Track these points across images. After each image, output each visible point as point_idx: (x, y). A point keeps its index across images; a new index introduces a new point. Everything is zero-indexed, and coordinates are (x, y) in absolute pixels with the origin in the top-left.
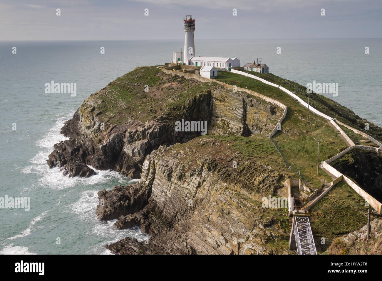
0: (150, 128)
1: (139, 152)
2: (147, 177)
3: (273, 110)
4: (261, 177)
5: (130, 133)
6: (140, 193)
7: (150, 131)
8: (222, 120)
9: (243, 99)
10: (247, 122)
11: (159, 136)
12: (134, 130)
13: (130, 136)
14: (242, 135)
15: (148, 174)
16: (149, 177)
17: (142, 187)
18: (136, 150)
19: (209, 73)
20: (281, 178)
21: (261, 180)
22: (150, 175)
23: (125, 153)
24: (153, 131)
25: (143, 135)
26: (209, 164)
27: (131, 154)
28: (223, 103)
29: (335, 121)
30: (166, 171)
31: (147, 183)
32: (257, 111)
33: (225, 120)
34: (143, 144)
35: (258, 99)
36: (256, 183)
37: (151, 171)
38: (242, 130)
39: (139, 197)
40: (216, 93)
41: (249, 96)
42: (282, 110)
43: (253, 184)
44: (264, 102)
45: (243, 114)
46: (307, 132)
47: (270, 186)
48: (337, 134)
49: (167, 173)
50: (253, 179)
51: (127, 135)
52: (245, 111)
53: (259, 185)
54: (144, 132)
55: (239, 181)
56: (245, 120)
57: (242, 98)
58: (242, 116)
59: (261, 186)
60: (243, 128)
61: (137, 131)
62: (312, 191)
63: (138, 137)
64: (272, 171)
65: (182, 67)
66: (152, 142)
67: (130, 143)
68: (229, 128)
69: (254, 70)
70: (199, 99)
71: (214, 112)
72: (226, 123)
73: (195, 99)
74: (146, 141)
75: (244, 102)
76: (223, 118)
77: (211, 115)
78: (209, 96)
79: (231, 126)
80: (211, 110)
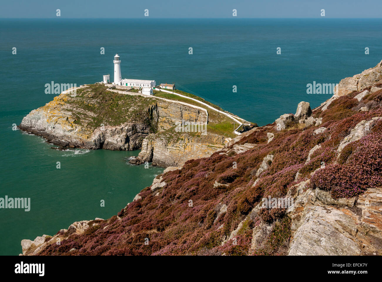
1: (121, 140)
3: (199, 112)
5: (111, 131)
7: (126, 128)
11: (132, 130)
12: (114, 129)
15: (147, 148)
17: (144, 155)
18: (118, 140)
19: (150, 92)
20: (223, 138)
21: (216, 140)
24: (128, 128)
25: (122, 131)
27: (115, 142)
28: (166, 109)
29: (228, 114)
30: (163, 144)
31: (148, 152)
32: (189, 112)
33: (169, 118)
34: (123, 136)
35: (190, 107)
36: (214, 141)
37: (149, 146)
40: (160, 104)
41: (184, 106)
42: (205, 112)
44: (193, 108)
45: (181, 115)
48: (233, 121)
49: (165, 145)
50: (213, 140)
51: (109, 132)
52: (182, 113)
54: (122, 129)
56: (182, 118)
57: (179, 107)
59: (217, 142)
61: (116, 129)
63: (118, 132)
64: (218, 136)
65: (117, 87)
66: (128, 134)
67: (111, 136)
68: (172, 122)
69: (168, 88)
70: (151, 108)
71: (160, 114)
72: (169, 120)
73: (149, 108)
74: (124, 134)
75: (181, 108)
76: (167, 117)
77: (158, 116)
78: (156, 106)
79: (173, 121)
80: (158, 113)
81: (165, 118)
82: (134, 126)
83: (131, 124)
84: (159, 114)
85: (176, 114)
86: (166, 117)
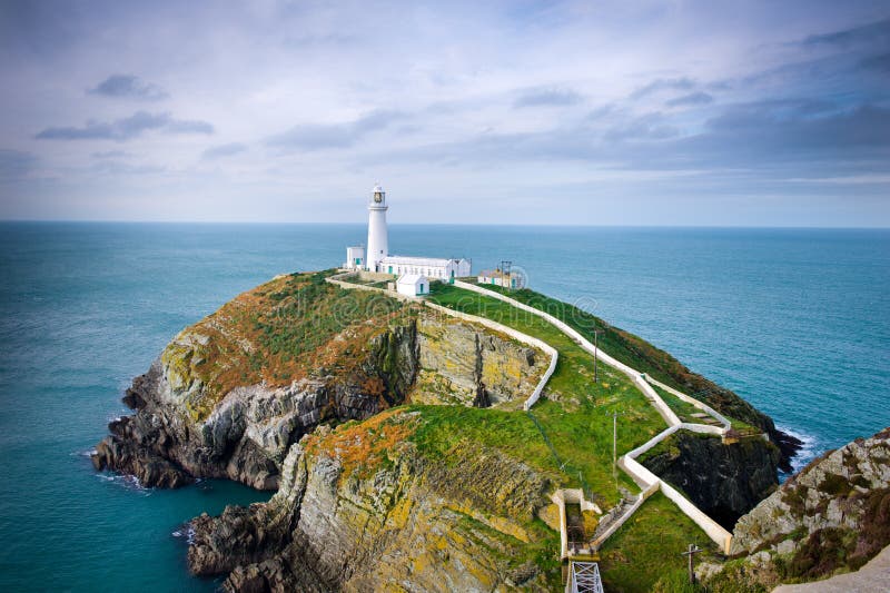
0: (300, 392)
1: (276, 438)
2: (291, 487)
3: (532, 357)
4: (510, 486)
5: (260, 402)
6: (277, 518)
7: (299, 397)
8: (438, 376)
9: (477, 336)
10: (483, 379)
11: (317, 406)
12: (268, 396)
13: (261, 407)
14: (475, 404)
15: (293, 481)
16: (296, 488)
17: (280, 507)
18: (271, 434)
19: (414, 288)
20: (547, 486)
21: (509, 492)
22: (298, 482)
23: (248, 440)
24: (305, 397)
25: (286, 405)
26: (411, 461)
27: (261, 443)
28: (438, 344)
29: (644, 377)
30: (328, 476)
31: (291, 499)
32: (502, 358)
33: (442, 377)
34: (285, 423)
35: (505, 338)
36: (500, 497)
37: (299, 475)
38: (475, 394)
39: (274, 527)
40: (425, 324)
41: (487, 330)
42: (548, 358)
43: (493, 499)
44: (516, 343)
45: (476, 366)
46: (595, 399)
47: (525, 503)
48: (647, 403)
49: (332, 479)
50: (495, 489)
51: (255, 404)
52: (480, 359)
53: (505, 501)
54: (287, 399)
55: (467, 494)
56: (480, 377)
57: (474, 336)
58: (475, 368)
59: (509, 502)
60: (478, 390)
61: (274, 397)
62: (604, 512)
63: (276, 409)
64: (529, 473)
65: (364, 276)
66: (303, 418)
67: (259, 421)
68: (451, 391)
69: (498, 282)
70: (395, 335)
71: (423, 360)
72: (445, 381)
73: (387, 335)
74: (290, 416)
75: (477, 341)
76: (439, 373)
77: (417, 367)
78: (413, 330)
79: (453, 387)
80: (416, 357)
81: (435, 373)
82: (324, 393)
83: (317, 384)
84: (419, 357)
85: (463, 361)
86: (437, 370)
